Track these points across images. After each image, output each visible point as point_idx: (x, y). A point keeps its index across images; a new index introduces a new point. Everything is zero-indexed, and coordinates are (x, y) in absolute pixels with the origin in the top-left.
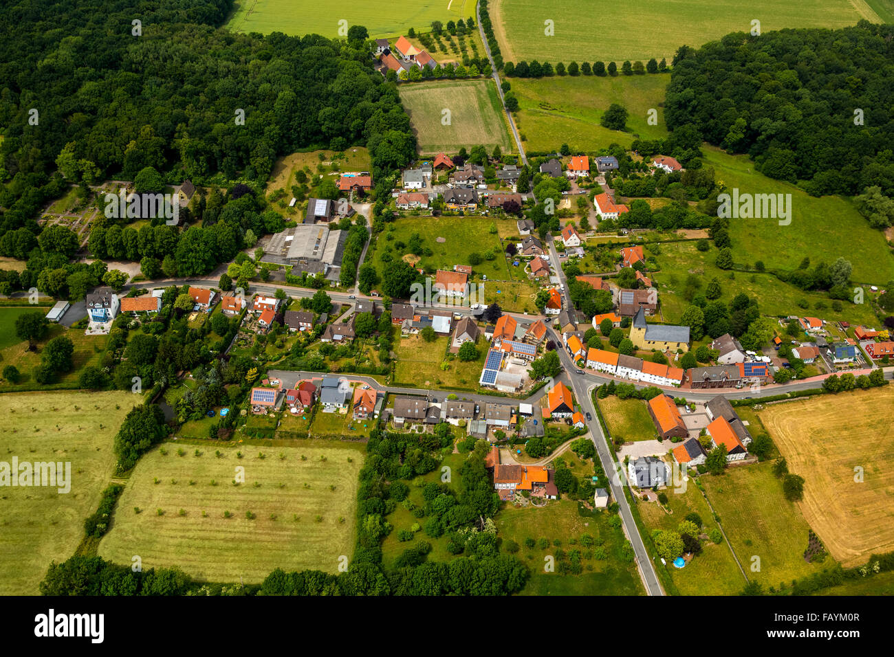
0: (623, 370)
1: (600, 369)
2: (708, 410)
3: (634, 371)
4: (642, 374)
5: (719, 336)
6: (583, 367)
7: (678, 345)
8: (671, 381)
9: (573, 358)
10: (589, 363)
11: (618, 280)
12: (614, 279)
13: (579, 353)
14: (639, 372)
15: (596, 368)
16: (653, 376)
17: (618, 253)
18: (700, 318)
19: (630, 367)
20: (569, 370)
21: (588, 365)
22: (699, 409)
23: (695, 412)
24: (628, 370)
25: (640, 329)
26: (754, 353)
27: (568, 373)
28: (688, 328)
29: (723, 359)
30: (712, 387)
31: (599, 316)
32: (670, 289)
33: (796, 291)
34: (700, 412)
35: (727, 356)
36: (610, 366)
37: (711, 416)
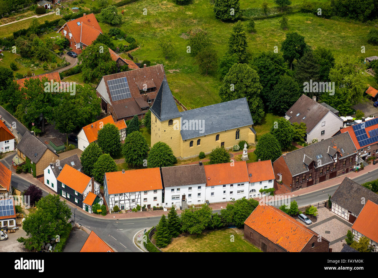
0: (176, 193)
1: (134, 205)
2: (337, 210)
3: (195, 189)
4: (209, 190)
5: (290, 105)
6: (105, 211)
7: (237, 135)
8: (258, 187)
9: (80, 204)
10: (113, 201)
11: (80, 75)
12: (73, 77)
13: (89, 189)
14: (203, 187)
15: (127, 207)
16: (228, 188)
17: (56, 37)
18: (254, 81)
19: (184, 184)
20: (85, 224)
21: (111, 207)
22: (322, 214)
23: (319, 220)
24: (184, 190)
25: (171, 122)
26: (350, 118)
27: (85, 228)
28: (244, 101)
29: (313, 136)
30: (323, 179)
31: (88, 127)
32: (170, 68)
33: (351, 25)
34: (325, 218)
35: (318, 128)
36: (151, 195)
37: (346, 216)
